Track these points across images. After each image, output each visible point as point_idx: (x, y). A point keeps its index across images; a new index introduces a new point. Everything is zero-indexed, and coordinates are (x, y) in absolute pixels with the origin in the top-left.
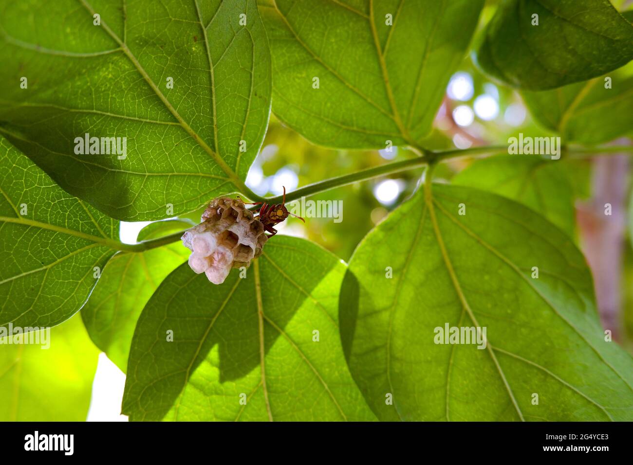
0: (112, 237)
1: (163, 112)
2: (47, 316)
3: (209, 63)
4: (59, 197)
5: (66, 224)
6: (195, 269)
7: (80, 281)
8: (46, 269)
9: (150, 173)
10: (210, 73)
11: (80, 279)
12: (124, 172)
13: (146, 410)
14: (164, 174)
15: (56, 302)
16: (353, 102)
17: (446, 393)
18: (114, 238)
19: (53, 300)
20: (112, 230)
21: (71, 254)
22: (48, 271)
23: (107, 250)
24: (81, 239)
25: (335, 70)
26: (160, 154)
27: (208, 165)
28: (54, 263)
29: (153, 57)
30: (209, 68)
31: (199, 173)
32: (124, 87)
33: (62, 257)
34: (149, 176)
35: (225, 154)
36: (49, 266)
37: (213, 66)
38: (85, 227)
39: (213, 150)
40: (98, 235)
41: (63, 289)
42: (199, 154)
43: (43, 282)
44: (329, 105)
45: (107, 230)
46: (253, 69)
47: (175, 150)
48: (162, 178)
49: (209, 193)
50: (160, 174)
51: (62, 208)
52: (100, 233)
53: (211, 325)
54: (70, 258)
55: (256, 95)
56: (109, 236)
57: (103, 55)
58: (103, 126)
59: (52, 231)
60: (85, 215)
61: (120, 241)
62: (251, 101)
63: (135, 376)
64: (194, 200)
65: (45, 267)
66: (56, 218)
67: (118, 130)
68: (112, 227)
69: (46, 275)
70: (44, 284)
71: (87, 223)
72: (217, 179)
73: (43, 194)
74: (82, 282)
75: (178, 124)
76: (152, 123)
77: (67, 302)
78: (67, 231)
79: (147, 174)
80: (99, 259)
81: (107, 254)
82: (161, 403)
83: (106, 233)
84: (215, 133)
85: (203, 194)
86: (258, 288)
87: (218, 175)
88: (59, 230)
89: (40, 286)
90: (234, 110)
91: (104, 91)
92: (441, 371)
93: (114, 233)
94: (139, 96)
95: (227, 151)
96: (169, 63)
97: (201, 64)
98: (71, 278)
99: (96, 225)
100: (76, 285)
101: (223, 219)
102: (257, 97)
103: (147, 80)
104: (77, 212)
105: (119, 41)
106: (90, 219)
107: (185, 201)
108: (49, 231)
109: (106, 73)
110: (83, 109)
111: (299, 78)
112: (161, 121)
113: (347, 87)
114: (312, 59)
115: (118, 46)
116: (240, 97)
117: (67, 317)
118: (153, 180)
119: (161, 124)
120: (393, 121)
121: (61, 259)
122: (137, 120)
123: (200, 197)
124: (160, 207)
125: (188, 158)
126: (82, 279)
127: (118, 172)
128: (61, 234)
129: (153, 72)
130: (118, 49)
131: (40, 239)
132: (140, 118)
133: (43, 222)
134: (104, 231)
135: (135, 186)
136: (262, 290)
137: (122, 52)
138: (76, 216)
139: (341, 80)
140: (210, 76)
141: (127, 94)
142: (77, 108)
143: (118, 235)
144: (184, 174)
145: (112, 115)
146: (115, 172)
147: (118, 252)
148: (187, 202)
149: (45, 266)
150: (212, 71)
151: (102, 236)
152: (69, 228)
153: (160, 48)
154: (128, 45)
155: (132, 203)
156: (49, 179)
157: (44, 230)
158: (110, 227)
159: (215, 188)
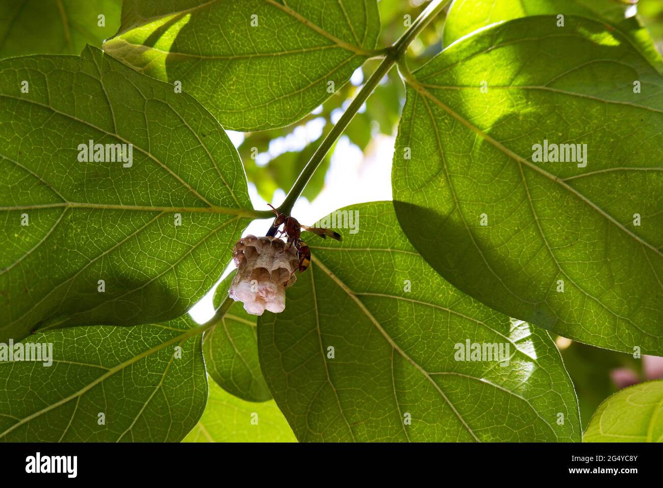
0: (189, 326)
1: (143, 215)
2: (188, 418)
3: (143, 153)
4: (126, 333)
5: (148, 346)
6: (256, 313)
7: (192, 376)
8: (160, 387)
9: (174, 263)
10: (150, 159)
11: (192, 375)
12: (154, 280)
13: (320, 432)
14: (186, 255)
15: (186, 404)
16: (292, 64)
17: (548, 250)
18: (191, 326)
19: (183, 403)
20: (185, 322)
21: (169, 363)
22: (162, 388)
23: (194, 339)
24: (168, 347)
25: (255, 53)
26: (170, 244)
27: (214, 219)
28: (162, 379)
29: (97, 188)
30: (147, 156)
31: (211, 231)
32: (97, 227)
33: (164, 370)
34: (175, 267)
35: (219, 201)
36: (161, 383)
37: (148, 151)
38: (164, 337)
39: (206, 207)
40: (178, 334)
41: (184, 390)
42: (199, 218)
43: (165, 397)
44: (274, 84)
45: (182, 325)
46: (184, 121)
47: (178, 231)
48: (187, 259)
49: (233, 238)
50: (183, 258)
51: (135, 338)
52: (178, 332)
53: (319, 333)
54: (171, 366)
55: (204, 136)
56: (187, 328)
57: (58, 225)
58: (109, 263)
59: (142, 359)
60: (156, 329)
61: (198, 325)
62: (205, 144)
63: (292, 413)
64: (225, 254)
65: (158, 387)
66: (136, 348)
67: (123, 256)
68: (184, 320)
69: (163, 391)
70: (167, 398)
71: (163, 333)
72: (230, 224)
73: (113, 340)
74: (194, 376)
75: (163, 213)
76: (143, 230)
77: (194, 398)
78: (152, 351)
79: (173, 266)
80: (193, 350)
81: (197, 341)
82: (328, 419)
83: (183, 328)
84: (197, 193)
85: (229, 243)
86: (333, 276)
87: (229, 220)
88: (145, 355)
89: (166, 402)
90: (197, 163)
91: (85, 243)
92: (532, 233)
93: (189, 323)
94: (115, 222)
95: (219, 197)
96: (113, 181)
97: (137, 159)
98: (183, 378)
99: (170, 328)
100: (192, 382)
101: (249, 258)
102: (207, 136)
103: (108, 208)
104: (148, 331)
105: (61, 205)
106: (163, 328)
107: (220, 260)
108: (139, 361)
109: (74, 231)
110: (82, 268)
111: (233, 85)
112: (149, 222)
113: (277, 56)
114: (229, 61)
115: (64, 208)
116: (192, 151)
117: (203, 408)
118: (181, 267)
119: (151, 224)
120: (340, 48)
121: (165, 372)
122: (129, 239)
123: (229, 247)
124: (203, 281)
125: (194, 228)
126: (193, 373)
127: (150, 283)
128: (151, 356)
129: (108, 197)
130: (65, 210)
131: (138, 370)
132: (130, 235)
133: (129, 358)
134: (181, 328)
135: (171, 281)
136: (337, 275)
137: (70, 209)
138: (150, 335)
139: (267, 55)
140: (153, 160)
141: (105, 229)
142: (78, 271)
143: (193, 322)
144: (201, 242)
145: (107, 252)
146: (147, 285)
147: (204, 334)
148: (222, 259)
149: (157, 385)
150: (150, 155)
151: (182, 333)
152: (152, 347)
153: (96, 178)
154: (70, 200)
155: (179, 297)
156: (108, 328)
157: (135, 363)
158: (183, 321)
159: (234, 231)
